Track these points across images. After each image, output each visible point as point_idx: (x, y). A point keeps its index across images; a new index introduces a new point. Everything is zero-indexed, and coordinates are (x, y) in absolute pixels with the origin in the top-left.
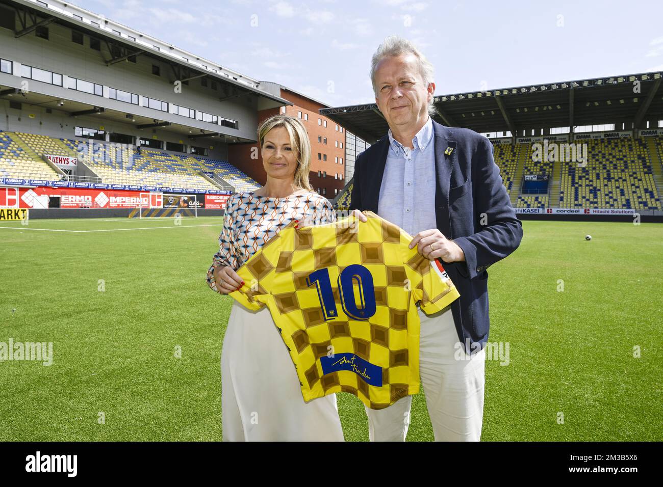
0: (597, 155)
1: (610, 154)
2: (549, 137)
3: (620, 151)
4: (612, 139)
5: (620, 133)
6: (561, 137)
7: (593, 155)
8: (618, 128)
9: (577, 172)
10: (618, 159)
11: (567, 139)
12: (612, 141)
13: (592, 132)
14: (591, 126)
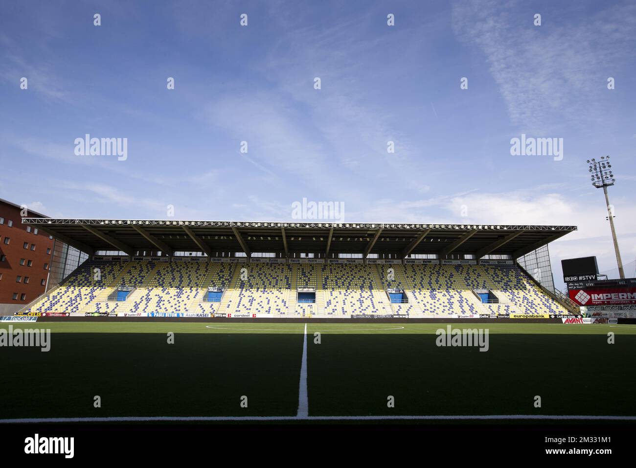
0: (262, 274)
1: (270, 274)
2: (234, 259)
3: (276, 272)
4: (274, 263)
5: (279, 260)
6: (242, 259)
7: (259, 274)
8: (277, 256)
9: (245, 286)
10: (273, 278)
11: (246, 262)
12: (273, 265)
13: (262, 258)
14: (261, 253)
